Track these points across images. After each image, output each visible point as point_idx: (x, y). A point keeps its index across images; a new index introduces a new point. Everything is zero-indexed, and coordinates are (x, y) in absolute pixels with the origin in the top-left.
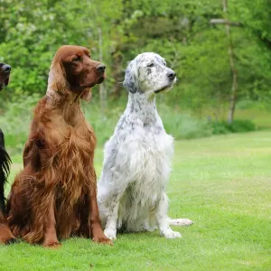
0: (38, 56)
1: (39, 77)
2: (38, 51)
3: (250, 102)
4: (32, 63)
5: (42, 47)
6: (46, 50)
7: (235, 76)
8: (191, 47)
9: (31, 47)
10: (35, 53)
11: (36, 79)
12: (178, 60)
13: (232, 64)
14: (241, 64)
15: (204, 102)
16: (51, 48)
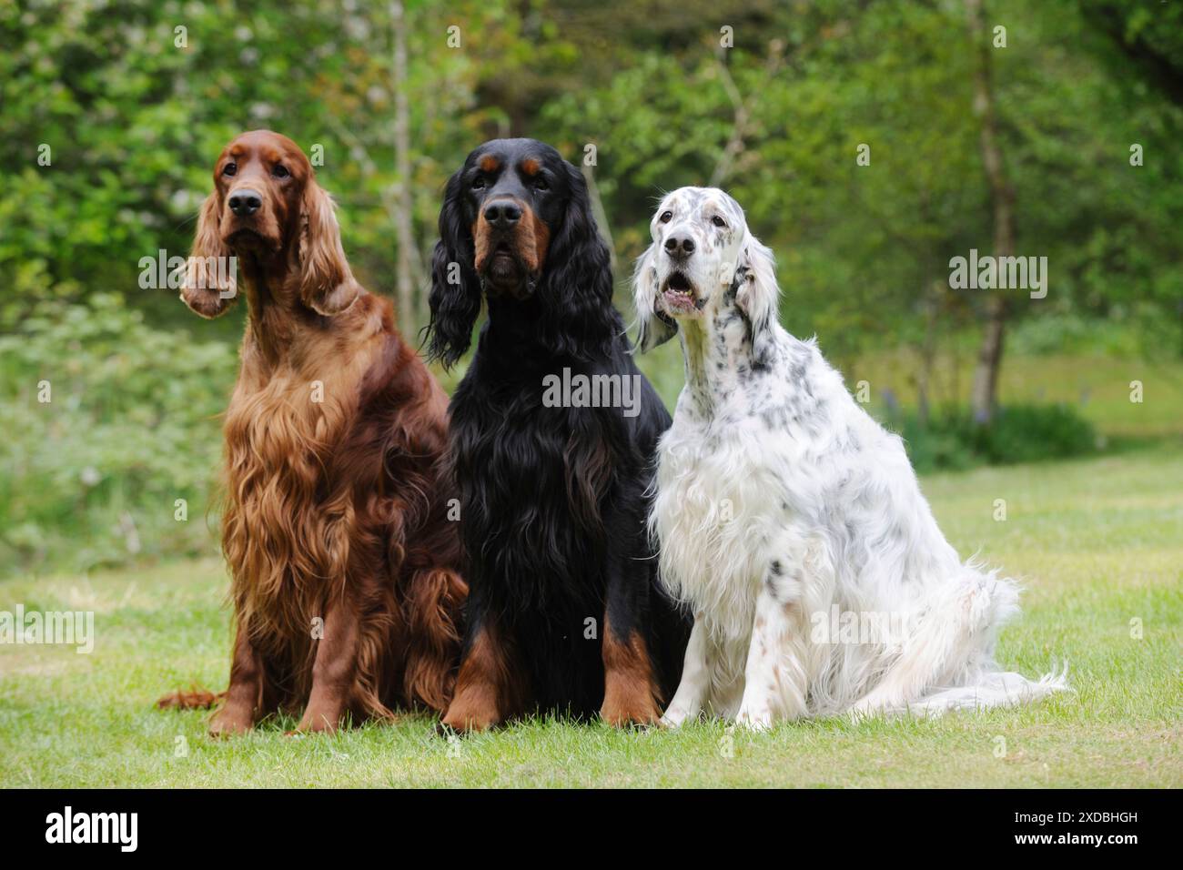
0: (123, 123)
1: (127, 217)
2: (119, 99)
3: (1075, 324)
4: (93, 156)
5: (141, 84)
6: (158, 93)
7: (1003, 214)
8: (811, 85)
9: (89, 82)
10: (106, 109)
11: (113, 224)
12: (750, 143)
13: (991, 161)
14: (1031, 160)
15: (866, 328)
16: (181, 86)
